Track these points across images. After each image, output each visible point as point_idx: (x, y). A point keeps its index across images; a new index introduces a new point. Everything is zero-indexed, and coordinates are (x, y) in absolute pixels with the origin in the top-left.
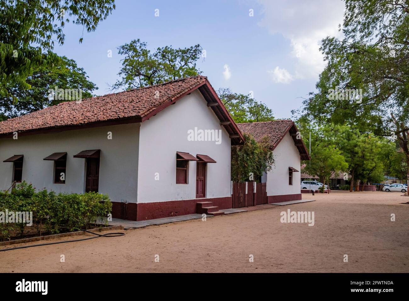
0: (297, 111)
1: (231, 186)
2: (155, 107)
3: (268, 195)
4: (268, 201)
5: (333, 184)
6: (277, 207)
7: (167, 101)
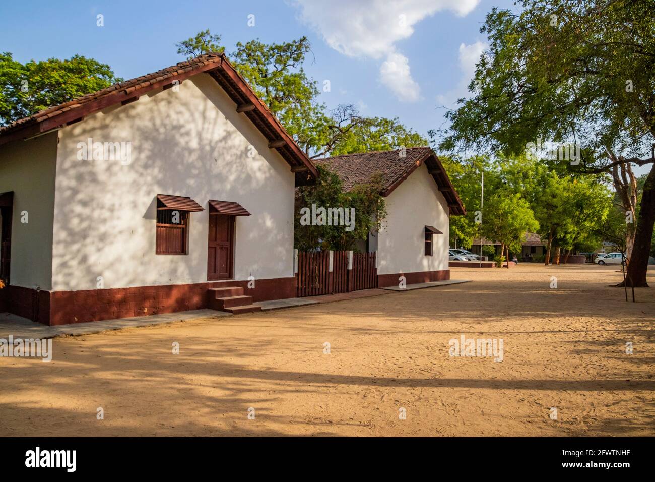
0: (438, 131)
1: (294, 258)
2: (78, 104)
3: (379, 273)
4: (379, 283)
5: (525, 254)
6: (393, 293)
7: (114, 92)
